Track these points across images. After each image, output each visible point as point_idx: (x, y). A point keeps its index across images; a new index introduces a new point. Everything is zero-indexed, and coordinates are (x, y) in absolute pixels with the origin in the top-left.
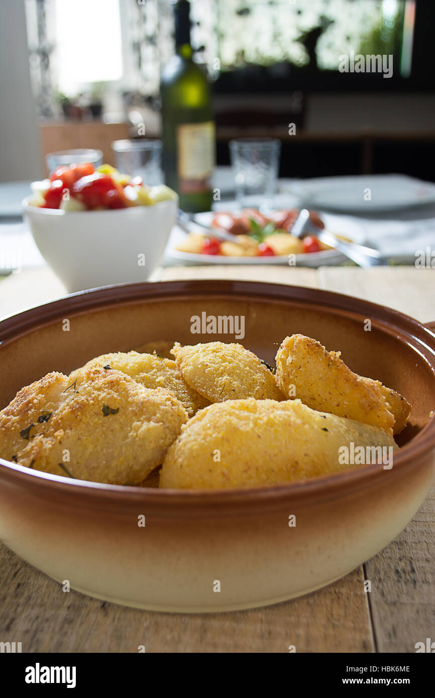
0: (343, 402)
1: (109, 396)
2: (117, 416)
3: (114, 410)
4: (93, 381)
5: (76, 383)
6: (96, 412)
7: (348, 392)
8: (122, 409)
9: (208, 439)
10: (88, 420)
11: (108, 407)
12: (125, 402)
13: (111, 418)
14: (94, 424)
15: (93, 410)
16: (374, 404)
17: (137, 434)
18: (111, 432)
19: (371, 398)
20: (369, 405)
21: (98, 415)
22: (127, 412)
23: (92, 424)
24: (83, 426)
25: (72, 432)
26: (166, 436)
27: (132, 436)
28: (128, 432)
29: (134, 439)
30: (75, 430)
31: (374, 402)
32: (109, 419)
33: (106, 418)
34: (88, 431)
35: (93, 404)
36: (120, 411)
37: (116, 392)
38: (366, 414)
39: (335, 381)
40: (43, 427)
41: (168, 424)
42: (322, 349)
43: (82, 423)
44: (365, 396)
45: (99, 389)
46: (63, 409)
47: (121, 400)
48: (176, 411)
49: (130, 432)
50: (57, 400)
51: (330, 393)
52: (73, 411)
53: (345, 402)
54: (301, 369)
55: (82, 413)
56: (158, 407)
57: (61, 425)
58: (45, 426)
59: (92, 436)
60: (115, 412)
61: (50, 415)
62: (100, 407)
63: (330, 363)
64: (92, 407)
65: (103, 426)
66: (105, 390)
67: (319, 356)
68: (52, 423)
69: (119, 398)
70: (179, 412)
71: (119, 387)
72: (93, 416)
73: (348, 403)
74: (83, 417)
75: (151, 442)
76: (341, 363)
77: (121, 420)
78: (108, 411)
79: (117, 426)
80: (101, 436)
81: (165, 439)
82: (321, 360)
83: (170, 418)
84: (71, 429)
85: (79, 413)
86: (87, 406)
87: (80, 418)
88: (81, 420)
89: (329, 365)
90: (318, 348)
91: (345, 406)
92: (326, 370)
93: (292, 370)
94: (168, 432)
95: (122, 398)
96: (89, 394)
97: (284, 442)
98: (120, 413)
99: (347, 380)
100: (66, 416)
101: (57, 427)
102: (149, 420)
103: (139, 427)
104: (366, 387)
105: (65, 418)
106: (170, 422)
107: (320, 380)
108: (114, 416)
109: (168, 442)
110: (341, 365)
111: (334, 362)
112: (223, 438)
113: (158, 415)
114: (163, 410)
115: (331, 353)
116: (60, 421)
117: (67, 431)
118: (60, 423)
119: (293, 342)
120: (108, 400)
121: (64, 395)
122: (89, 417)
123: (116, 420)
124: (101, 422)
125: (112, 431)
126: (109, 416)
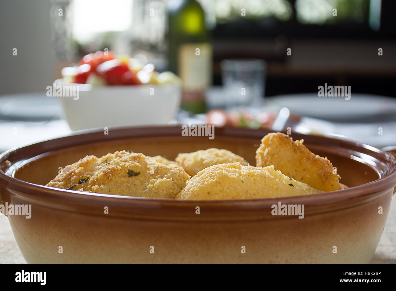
0: (306, 176)
1: (133, 164)
2: (139, 177)
3: (136, 173)
4: (120, 158)
5: (108, 160)
6: (122, 175)
7: (309, 167)
8: (142, 173)
9: (206, 183)
10: (117, 179)
11: (132, 171)
12: (144, 168)
13: (133, 178)
14: (121, 181)
15: (121, 174)
16: (328, 174)
17: (153, 186)
18: (133, 186)
19: (326, 169)
20: (324, 175)
21: (124, 177)
22: (146, 174)
23: (120, 182)
24: (113, 183)
25: (105, 187)
26: (175, 189)
27: (150, 187)
28: (146, 185)
29: (151, 189)
30: (107, 186)
31: (328, 172)
32: (132, 179)
33: (130, 178)
34: (117, 186)
35: (121, 170)
36: (140, 173)
37: (138, 162)
38: (323, 183)
39: (299, 160)
40: (83, 185)
41: (176, 181)
42: (290, 140)
43: (112, 182)
44: (321, 168)
45: (126, 161)
46: (98, 174)
47: (141, 167)
48: (182, 174)
49: (148, 185)
50: (93, 170)
51: (296, 171)
52: (106, 174)
53: (307, 176)
54: (275, 156)
55: (113, 175)
56: (169, 171)
57: (96, 183)
58: (84, 185)
59: (120, 189)
60: (137, 174)
61: (88, 178)
62: (126, 172)
63: (296, 149)
64: (120, 171)
65: (128, 183)
66: (130, 161)
67: (287, 145)
68: (90, 182)
69: (140, 166)
70: (184, 176)
71: (140, 160)
72: (120, 177)
73: (309, 176)
74: (113, 177)
75: (163, 190)
76: (303, 147)
77: (142, 179)
78: (132, 174)
79: (138, 182)
80: (127, 189)
81: (174, 190)
82: (289, 147)
83: (177, 177)
84: (104, 185)
85: (111, 175)
86: (116, 171)
87: (111, 178)
88: (111, 180)
89: (295, 150)
90: (287, 139)
91: (307, 179)
92: (293, 154)
93: (268, 158)
94: (175, 185)
95: (142, 166)
96: (118, 164)
97: (261, 187)
98: (140, 175)
99: (308, 159)
100: (100, 178)
101: (94, 183)
102: (162, 177)
103: (155, 182)
104: (322, 161)
105: (99, 179)
106: (177, 180)
107: (289, 162)
108: (137, 177)
109: (175, 192)
110: (304, 148)
111: (299, 147)
112: (216, 182)
113: (169, 175)
114: (172, 172)
115: (296, 141)
116: (95, 180)
117: (101, 186)
118: (96, 181)
119: (269, 138)
120: (132, 167)
121: (99, 167)
122: (117, 178)
123: (137, 179)
124: (126, 180)
125: (135, 185)
126: (132, 177)
